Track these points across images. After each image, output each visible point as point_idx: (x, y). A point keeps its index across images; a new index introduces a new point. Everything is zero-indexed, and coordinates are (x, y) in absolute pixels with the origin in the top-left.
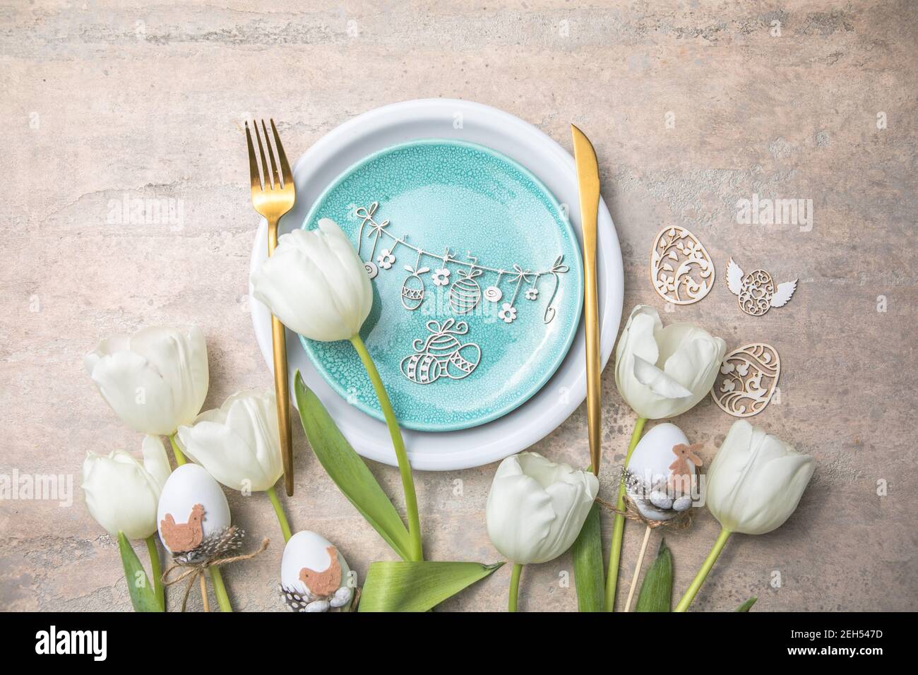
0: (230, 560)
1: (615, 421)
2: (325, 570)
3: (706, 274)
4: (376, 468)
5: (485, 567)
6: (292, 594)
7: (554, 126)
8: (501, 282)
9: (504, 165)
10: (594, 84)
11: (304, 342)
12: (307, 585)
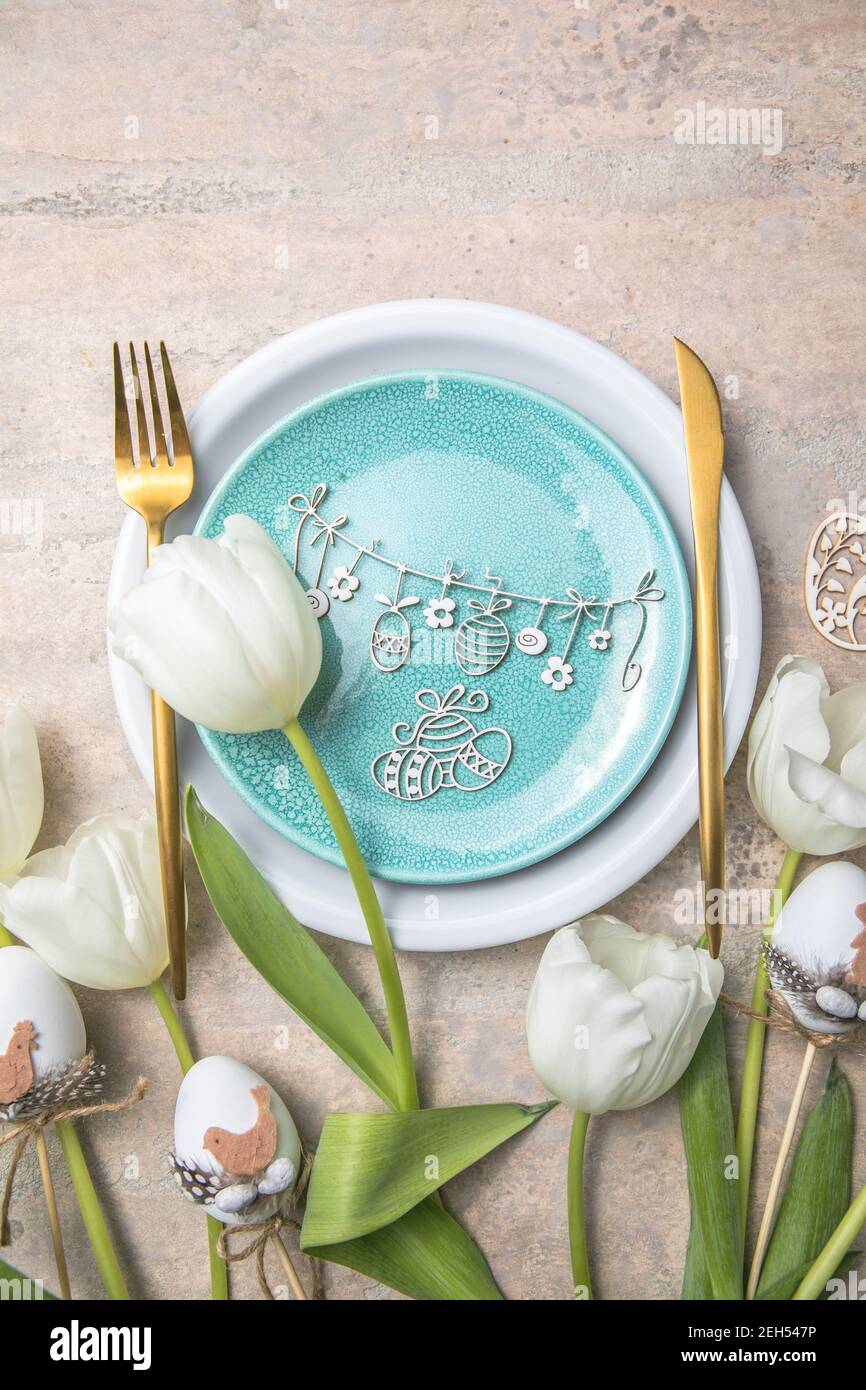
0: (84, 1111)
1: (747, 854)
2: (247, 1129)
4: (335, 949)
5: (525, 1110)
6: (193, 1173)
7: (631, 344)
8: (545, 619)
9: (546, 414)
10: (699, 267)
11: (203, 733)
12: (218, 1157)
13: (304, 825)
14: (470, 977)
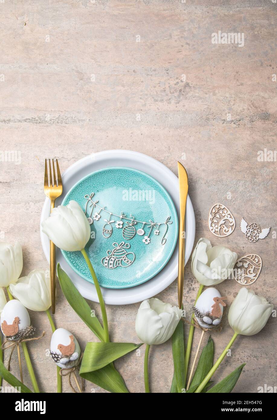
0: (29, 340)
1: (192, 285)
2: (68, 345)
3: (232, 224)
4: (91, 304)
5: (135, 345)
6: (55, 355)
7: (169, 160)
8: (144, 227)
9: (146, 178)
10: (186, 143)
11: (62, 251)
12: (61, 351)
13: (85, 273)
14: (123, 312)
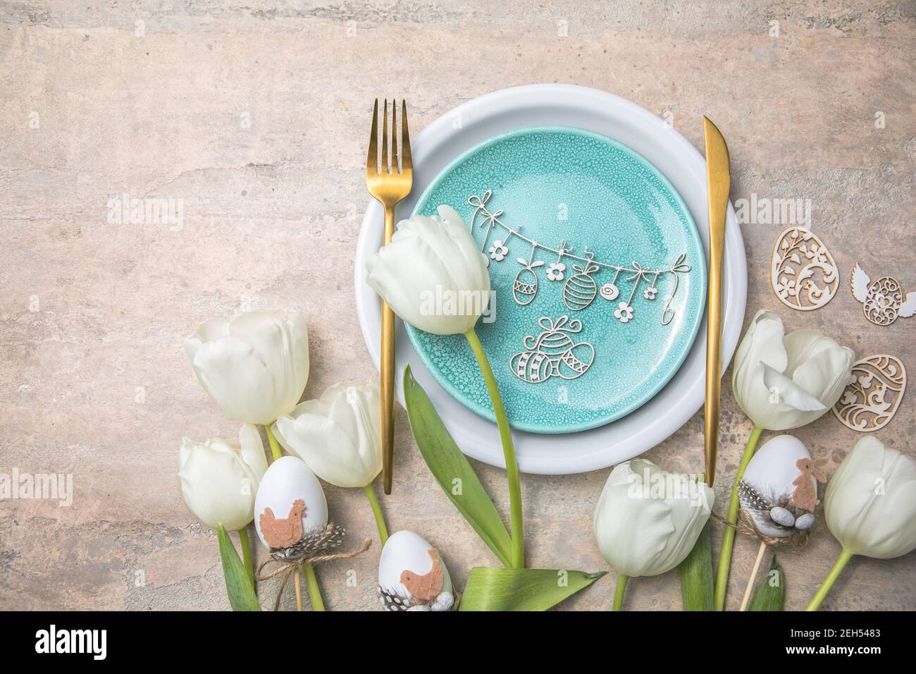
0: (327, 558)
1: (728, 429)
2: (426, 573)
3: (829, 280)
4: (478, 467)
5: (586, 576)
6: (392, 597)
8: (618, 279)
9: (625, 157)
10: (717, 74)
11: (411, 333)
12: (408, 588)
13: (469, 393)
14: (557, 494)
